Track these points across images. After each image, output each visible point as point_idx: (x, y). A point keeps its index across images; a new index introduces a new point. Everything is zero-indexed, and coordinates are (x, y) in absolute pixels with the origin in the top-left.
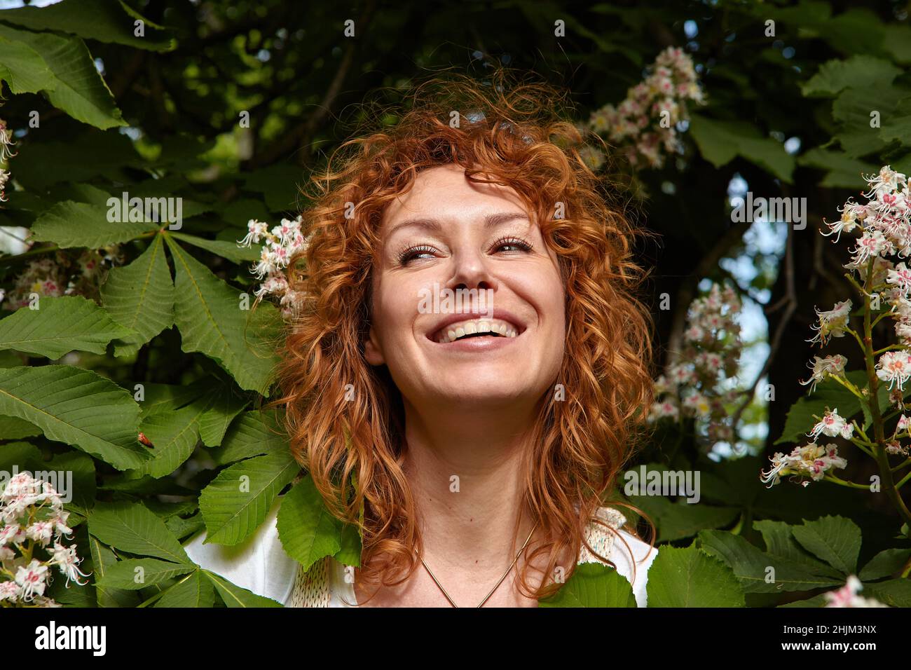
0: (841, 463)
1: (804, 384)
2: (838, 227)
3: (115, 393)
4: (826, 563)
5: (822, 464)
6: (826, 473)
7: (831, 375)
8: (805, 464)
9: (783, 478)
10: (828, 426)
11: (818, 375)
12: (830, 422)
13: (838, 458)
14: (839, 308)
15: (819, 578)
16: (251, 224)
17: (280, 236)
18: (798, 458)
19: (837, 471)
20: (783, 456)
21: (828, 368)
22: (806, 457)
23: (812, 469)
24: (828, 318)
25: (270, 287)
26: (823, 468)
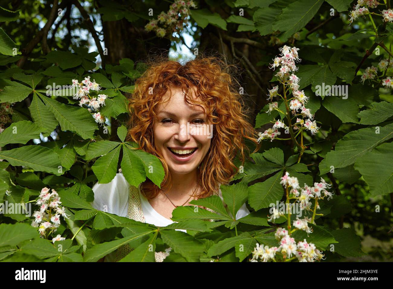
0: (279, 133)
1: (267, 112)
2: (274, 66)
3: (48, 151)
4: (275, 163)
5: (274, 135)
6: (275, 137)
7: (275, 109)
8: (269, 136)
9: (262, 141)
10: (277, 125)
11: (271, 109)
12: (277, 124)
13: (278, 132)
14: (275, 89)
15: (274, 169)
16: (73, 81)
17: (85, 84)
18: (267, 134)
19: (278, 136)
20: (262, 134)
21: (274, 107)
22: (269, 133)
23: (271, 137)
24: (273, 92)
25: (83, 102)
26: (274, 136)
